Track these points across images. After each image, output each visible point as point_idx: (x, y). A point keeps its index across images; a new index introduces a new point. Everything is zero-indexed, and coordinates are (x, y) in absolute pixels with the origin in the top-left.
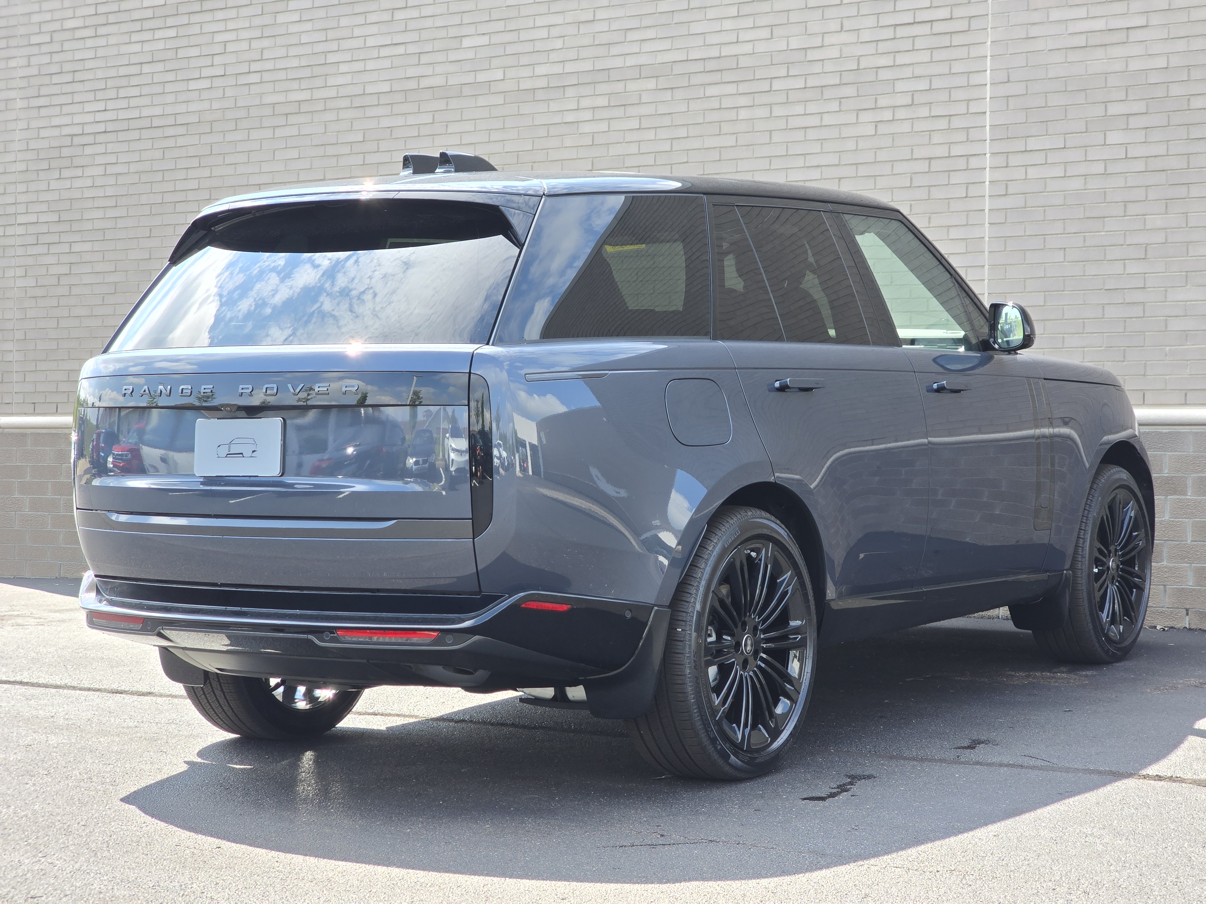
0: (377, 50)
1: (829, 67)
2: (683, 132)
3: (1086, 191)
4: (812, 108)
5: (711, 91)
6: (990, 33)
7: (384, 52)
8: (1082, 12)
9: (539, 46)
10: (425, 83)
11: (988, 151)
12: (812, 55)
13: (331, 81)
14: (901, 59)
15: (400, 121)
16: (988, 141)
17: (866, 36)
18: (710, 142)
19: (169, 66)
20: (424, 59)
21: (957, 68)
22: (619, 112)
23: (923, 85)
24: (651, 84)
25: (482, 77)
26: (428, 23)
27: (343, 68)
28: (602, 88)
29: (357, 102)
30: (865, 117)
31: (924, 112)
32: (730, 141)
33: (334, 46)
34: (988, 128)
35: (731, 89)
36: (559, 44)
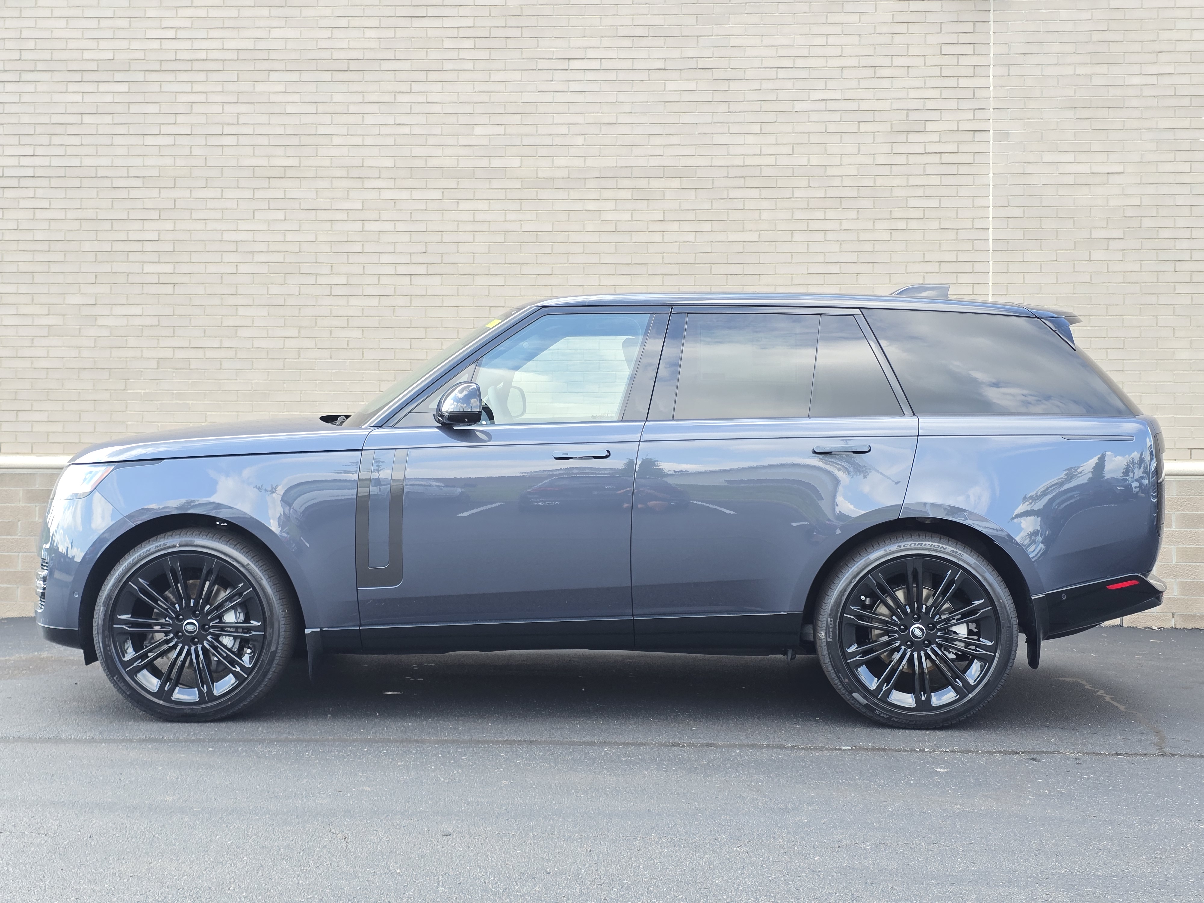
0: (378, 128)
1: (847, 182)
2: (707, 227)
3: (1075, 295)
4: (831, 214)
5: (733, 194)
6: (991, 167)
7: (385, 130)
8: (1070, 157)
9: (558, 140)
10: (432, 162)
11: (990, 260)
12: (830, 171)
13: (322, 151)
14: (913, 181)
15: (405, 195)
16: (991, 252)
17: (880, 160)
18: (733, 237)
19: (118, 119)
20: (431, 141)
21: (963, 192)
22: (643, 205)
23: (934, 203)
24: (676, 183)
25: (496, 162)
26: (437, 108)
27: (336, 140)
28: (626, 183)
29: (355, 173)
30: (879, 225)
31: (935, 224)
32: (754, 237)
33: (327, 119)
34: (991, 241)
35: (755, 193)
36: (580, 140)
